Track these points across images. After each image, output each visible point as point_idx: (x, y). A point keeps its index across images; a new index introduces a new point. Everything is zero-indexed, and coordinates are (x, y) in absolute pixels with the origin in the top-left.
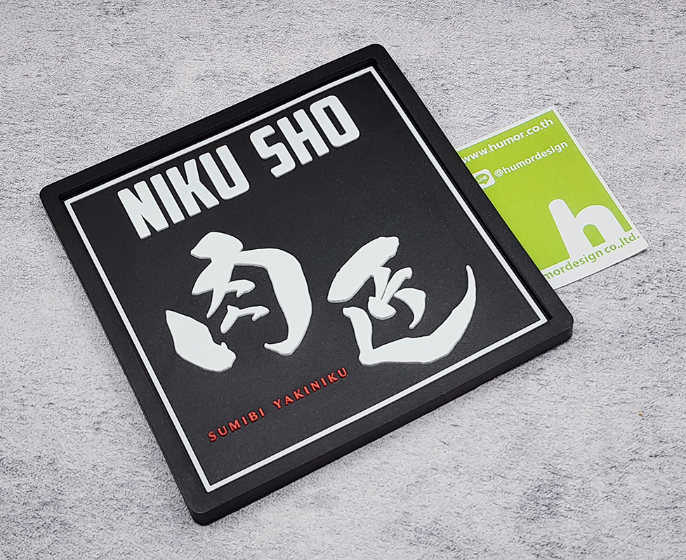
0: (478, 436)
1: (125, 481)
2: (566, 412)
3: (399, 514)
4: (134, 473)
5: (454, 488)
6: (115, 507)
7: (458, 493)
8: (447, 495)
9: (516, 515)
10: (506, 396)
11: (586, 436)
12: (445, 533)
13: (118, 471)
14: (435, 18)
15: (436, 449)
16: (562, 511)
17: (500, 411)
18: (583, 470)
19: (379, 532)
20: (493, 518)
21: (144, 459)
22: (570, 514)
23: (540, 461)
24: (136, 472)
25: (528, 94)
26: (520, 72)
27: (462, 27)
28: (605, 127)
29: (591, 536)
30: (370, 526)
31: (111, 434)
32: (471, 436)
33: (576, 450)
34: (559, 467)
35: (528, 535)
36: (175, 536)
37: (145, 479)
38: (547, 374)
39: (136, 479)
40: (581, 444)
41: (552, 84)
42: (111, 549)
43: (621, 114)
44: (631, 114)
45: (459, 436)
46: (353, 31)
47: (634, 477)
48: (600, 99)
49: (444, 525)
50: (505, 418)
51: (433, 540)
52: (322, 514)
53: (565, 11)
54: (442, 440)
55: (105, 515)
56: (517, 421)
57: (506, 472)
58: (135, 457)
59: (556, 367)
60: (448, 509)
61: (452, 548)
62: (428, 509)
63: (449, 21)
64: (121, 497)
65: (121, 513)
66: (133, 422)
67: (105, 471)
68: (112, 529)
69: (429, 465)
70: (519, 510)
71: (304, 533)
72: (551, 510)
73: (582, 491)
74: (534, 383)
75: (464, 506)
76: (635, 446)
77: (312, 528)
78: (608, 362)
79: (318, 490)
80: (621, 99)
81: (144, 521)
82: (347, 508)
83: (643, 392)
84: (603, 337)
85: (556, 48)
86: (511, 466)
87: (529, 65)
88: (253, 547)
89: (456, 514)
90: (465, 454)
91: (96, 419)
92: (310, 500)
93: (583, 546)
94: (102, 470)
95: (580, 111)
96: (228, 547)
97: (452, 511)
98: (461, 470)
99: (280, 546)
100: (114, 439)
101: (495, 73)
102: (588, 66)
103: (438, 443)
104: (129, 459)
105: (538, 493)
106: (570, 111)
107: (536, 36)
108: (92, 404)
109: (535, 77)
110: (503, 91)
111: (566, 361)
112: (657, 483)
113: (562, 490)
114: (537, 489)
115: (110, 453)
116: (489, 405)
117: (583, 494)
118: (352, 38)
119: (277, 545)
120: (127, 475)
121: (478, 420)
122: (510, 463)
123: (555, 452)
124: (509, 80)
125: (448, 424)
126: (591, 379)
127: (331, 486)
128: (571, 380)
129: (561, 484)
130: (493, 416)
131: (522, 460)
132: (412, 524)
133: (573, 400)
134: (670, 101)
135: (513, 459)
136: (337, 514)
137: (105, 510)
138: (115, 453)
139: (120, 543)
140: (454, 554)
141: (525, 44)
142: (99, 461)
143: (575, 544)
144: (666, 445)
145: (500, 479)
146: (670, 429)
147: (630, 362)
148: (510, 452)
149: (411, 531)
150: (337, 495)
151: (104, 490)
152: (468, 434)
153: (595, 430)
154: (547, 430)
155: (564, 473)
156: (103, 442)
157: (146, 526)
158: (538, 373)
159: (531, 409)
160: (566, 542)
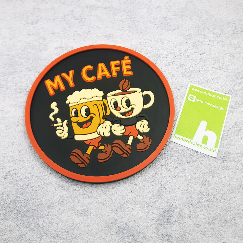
0: (144, 189)
1: (13, 200)
2: (176, 181)
3: (113, 220)
4: (17, 197)
5: (134, 210)
6: (9, 210)
7: (135, 212)
8: (131, 213)
9: (156, 223)
10: (155, 174)
11: (182, 192)
12: (129, 228)
13: (11, 196)
14: (137, 32)
15: (128, 194)
16: (172, 222)
17: (152, 180)
18: (181, 205)
19: (105, 227)
20: (147, 223)
21: (21, 191)
22: (175, 223)
23: (166, 201)
24: (18, 196)
25: (167, 61)
26: (165, 53)
27: (146, 36)
28: (193, 74)
29: (183, 233)
30: (102, 224)
31: (10, 180)
32: (141, 189)
33: (179, 197)
34: (172, 203)
35: (160, 231)
36: (29, 224)
37: (21, 200)
38: (170, 166)
39: (18, 199)
40: (180, 194)
41: (175, 58)
42: (5, 228)
43: (198, 70)
44: (202, 70)
45: (137, 189)
46: (110, 35)
47: (199, 209)
48: (191, 64)
49: (129, 225)
50: (154, 183)
51: (125, 231)
52: (85, 218)
53: (181, 32)
54: (131, 190)
55: (4, 214)
56: (158, 184)
57: (153, 204)
58: (18, 190)
59: (173, 164)
60: (131, 219)
61: (132, 235)
62: (124, 218)
63: (142, 34)
64: (11, 207)
65: (10, 213)
66: (19, 176)
67: (6, 195)
68: (6, 219)
69: (125, 200)
70: (157, 221)
71: (77, 226)
72: (169, 221)
73: (180, 214)
74: (165, 169)
75: (137, 218)
76: (200, 196)
77: (80, 224)
78: (191, 162)
79: (84, 208)
80: (198, 64)
81: (19, 217)
82: (94, 216)
83: (203, 175)
84: (190, 153)
85: (177, 45)
86: (155, 202)
87: (168, 50)
88: (58, 231)
89: (134, 221)
90: (139, 197)
91: (5, 174)
92: (81, 212)
93: (180, 237)
94: (5, 195)
95: (184, 68)
96: (49, 230)
97: (132, 219)
98: (137, 203)
99: (68, 231)
100: (11, 182)
101: (156, 53)
102: (187, 52)
103: (129, 191)
104: (16, 191)
105: (164, 214)
106: (181, 67)
107: (170, 40)
108: (5, 168)
109: (169, 55)
110: (159, 59)
111: (176, 161)
112: (207, 212)
113: (173, 213)
114: (164, 212)
115: (9, 188)
116: (148, 177)
117: (181, 215)
118: (109, 37)
119: (67, 231)
120: (14, 197)
121: (144, 183)
122: (155, 201)
123: (171, 197)
124: (161, 55)
125: (133, 184)
126: (185, 169)
127: (89, 207)
128: (178, 169)
129: (173, 210)
130: (149, 182)
131: (159, 200)
132: (118, 224)
133: (178, 177)
134: (215, 66)
135: (156, 200)
136: (90, 219)
137: (5, 211)
138: (11, 188)
139: (8, 226)
140: (132, 238)
141: (167, 43)
142: (5, 191)
143: (177, 236)
144: (211, 197)
145: (151, 208)
146: (212, 190)
147: (199, 163)
148: (155, 196)
149: (117, 227)
150: (91, 211)
151: (5, 203)
152: (140, 188)
153: (186, 189)
154: (169, 188)
155: (174, 206)
156: (7, 184)
157: (19, 219)
158: (167, 165)
159: (163, 180)
160: (174, 235)
